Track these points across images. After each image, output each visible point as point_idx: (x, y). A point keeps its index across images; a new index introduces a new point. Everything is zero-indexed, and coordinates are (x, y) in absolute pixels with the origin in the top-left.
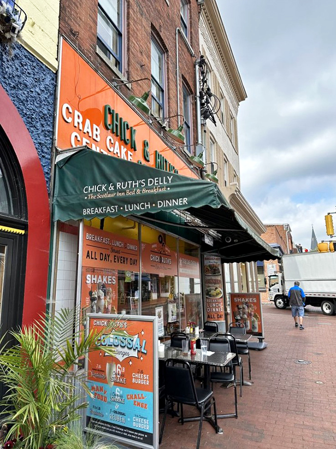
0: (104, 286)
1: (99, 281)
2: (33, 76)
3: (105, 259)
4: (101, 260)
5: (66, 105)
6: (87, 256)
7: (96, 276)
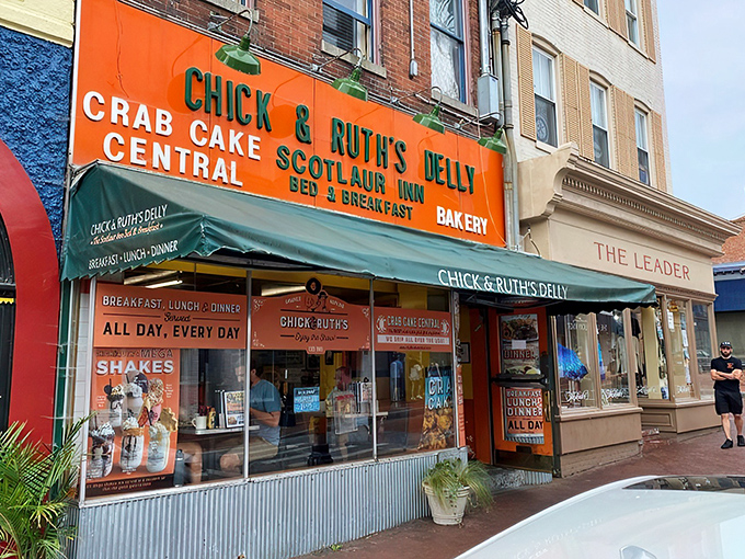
0: (140, 377)
1: (128, 369)
2: (24, 65)
3: (149, 332)
4: (138, 334)
5: (89, 95)
6: (106, 331)
7: (120, 362)
